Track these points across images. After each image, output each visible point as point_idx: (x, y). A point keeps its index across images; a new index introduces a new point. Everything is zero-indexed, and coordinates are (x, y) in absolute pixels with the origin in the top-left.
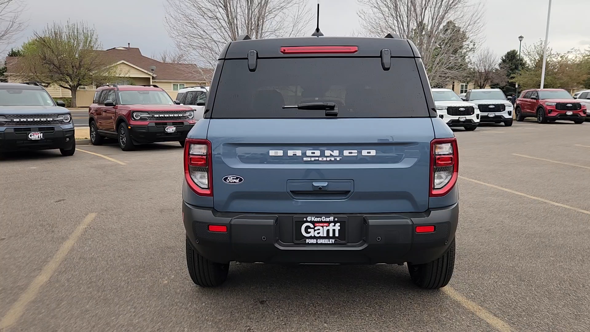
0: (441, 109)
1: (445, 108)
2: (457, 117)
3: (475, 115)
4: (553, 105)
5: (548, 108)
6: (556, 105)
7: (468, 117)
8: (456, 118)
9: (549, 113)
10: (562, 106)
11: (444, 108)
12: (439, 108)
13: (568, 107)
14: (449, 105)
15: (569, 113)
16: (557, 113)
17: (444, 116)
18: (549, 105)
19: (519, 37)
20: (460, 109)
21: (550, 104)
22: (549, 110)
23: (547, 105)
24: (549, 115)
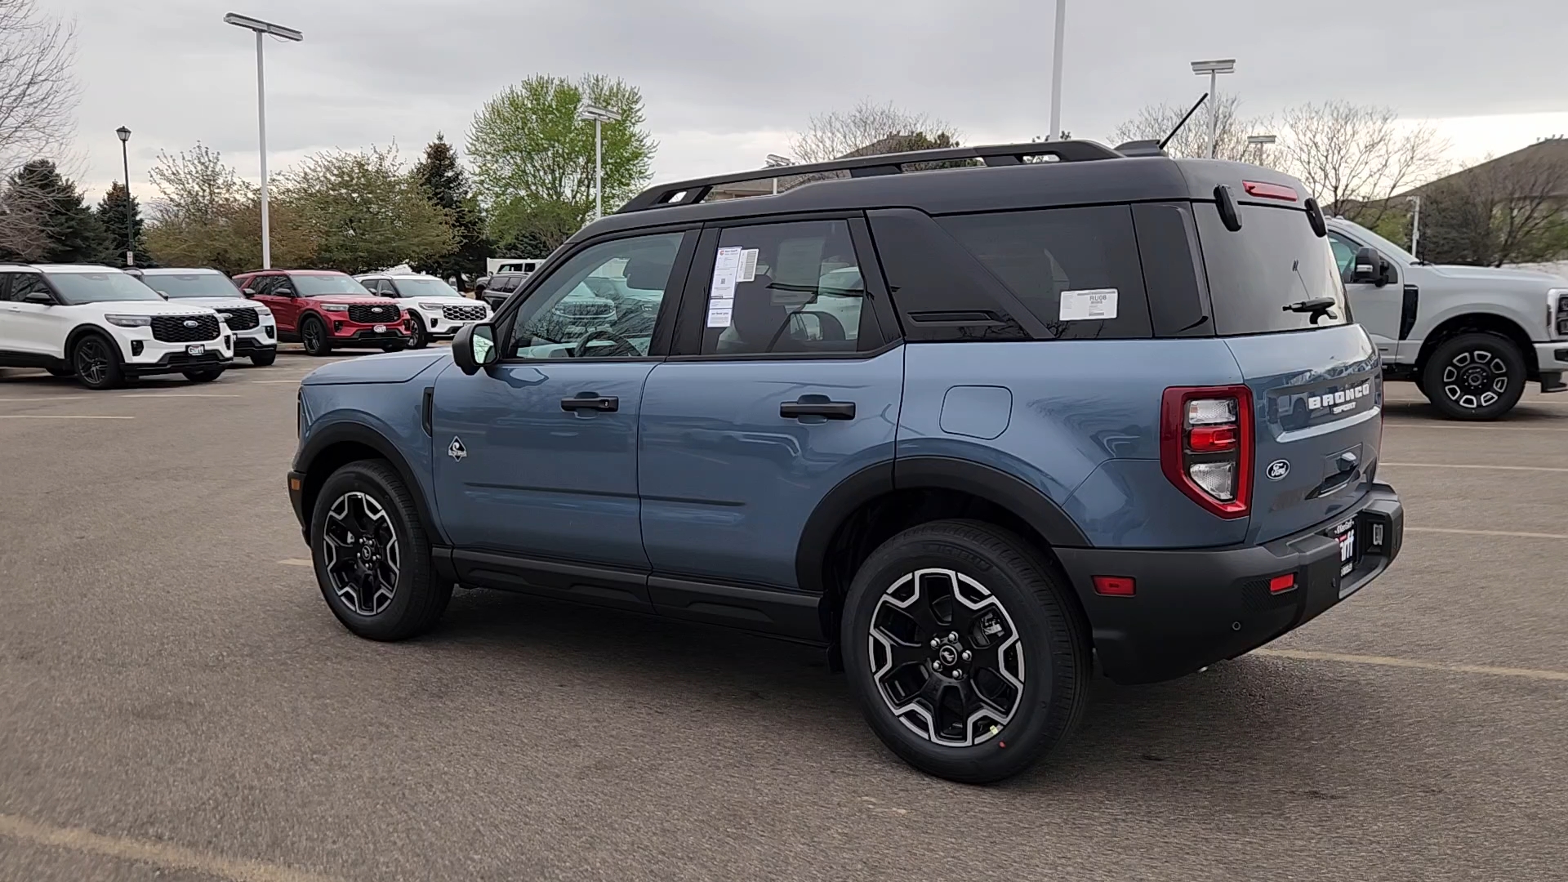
0: (132, 323)
1: (145, 321)
2: (181, 347)
3: (221, 338)
4: (342, 309)
5: (334, 318)
6: (349, 310)
7: (210, 345)
8: (179, 347)
9: (337, 329)
10: (360, 312)
11: (140, 322)
12: (124, 322)
13: (373, 313)
14: (155, 313)
15: (380, 328)
16: (355, 329)
17: (144, 343)
18: (332, 309)
19: (118, 131)
20: (185, 324)
21: (333, 307)
22: (335, 321)
23: (328, 310)
24: (336, 334)
